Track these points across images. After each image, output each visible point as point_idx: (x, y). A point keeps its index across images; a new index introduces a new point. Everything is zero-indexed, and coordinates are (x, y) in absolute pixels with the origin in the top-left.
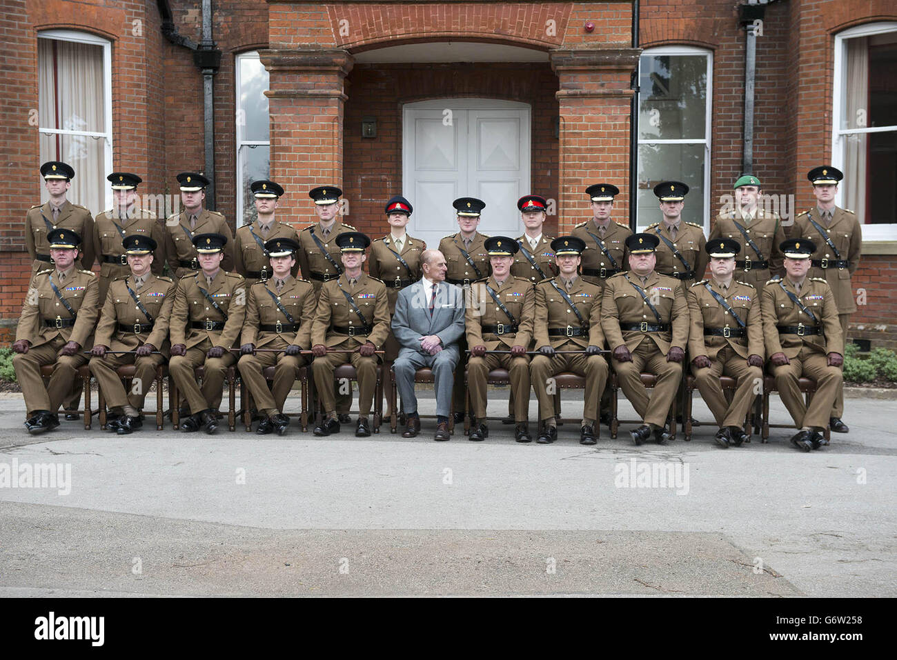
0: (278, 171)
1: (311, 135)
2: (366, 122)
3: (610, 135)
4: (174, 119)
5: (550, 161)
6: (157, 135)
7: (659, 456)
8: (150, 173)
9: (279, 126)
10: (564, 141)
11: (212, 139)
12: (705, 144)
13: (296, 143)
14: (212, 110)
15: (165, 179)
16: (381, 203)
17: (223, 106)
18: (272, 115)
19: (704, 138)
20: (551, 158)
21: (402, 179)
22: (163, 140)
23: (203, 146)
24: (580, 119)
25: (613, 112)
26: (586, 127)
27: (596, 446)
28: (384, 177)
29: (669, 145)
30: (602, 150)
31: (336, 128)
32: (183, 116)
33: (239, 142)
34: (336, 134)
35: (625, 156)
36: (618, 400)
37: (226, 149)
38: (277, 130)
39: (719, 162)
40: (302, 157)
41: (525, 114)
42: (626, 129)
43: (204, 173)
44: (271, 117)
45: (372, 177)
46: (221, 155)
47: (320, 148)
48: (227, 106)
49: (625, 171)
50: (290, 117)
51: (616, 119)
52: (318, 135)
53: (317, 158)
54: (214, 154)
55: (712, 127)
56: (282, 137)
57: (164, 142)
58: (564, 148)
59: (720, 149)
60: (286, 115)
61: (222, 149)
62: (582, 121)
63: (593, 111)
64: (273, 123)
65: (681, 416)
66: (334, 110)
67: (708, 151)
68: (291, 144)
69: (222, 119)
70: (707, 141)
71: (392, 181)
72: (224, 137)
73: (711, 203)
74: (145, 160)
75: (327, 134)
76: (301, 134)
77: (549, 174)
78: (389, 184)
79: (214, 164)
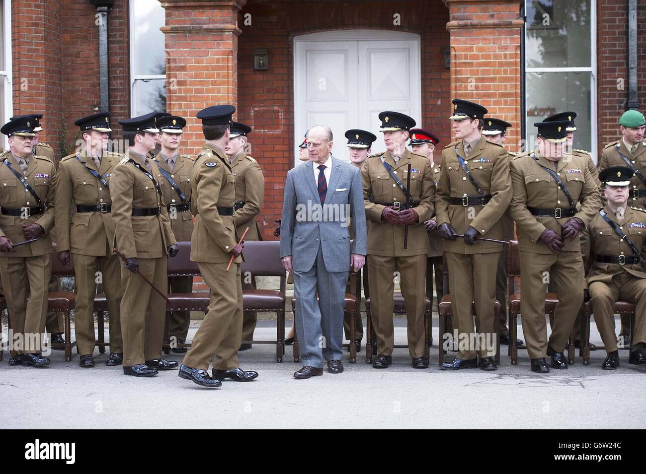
0: (174, 104)
1: (207, 68)
2: (258, 55)
3: (501, 64)
4: (71, 55)
5: (440, 90)
6: (54, 72)
7: (560, 380)
8: (47, 108)
9: (175, 60)
10: (456, 70)
11: (107, 74)
12: (591, 72)
13: (191, 77)
14: (106, 46)
15: (61, 115)
16: (273, 134)
17: (118, 42)
18: (168, 50)
19: (589, 66)
20: (441, 88)
21: (293, 110)
22: (59, 76)
23: (98, 82)
24: (471, 49)
25: (503, 42)
26: (477, 57)
27: (497, 371)
28: (276, 108)
29: (556, 73)
30: (493, 80)
31: (230, 61)
32: (79, 53)
33: (134, 76)
34: (230, 68)
35: (516, 85)
36: (518, 326)
37: (121, 83)
38: (173, 65)
39: (605, 89)
40: (198, 91)
41: (414, 45)
42: (516, 58)
43: (99, 108)
44: (167, 52)
45: (265, 108)
46: (115, 90)
47: (215, 81)
48: (121, 42)
49: (516, 100)
50: (185, 52)
51: (506, 49)
52: (214, 68)
53: (213, 91)
54: (109, 88)
55: (598, 55)
56: (177, 71)
57: (60, 78)
58: (456, 78)
59: (605, 77)
60: (181, 49)
61: (117, 84)
62: (473, 51)
63: (484, 42)
64: (169, 58)
65: (579, 341)
66: (229, 44)
67: (594, 79)
68: (186, 77)
69: (116, 54)
70: (593, 69)
71: (284, 112)
72: (118, 72)
73: (598, 130)
74: (42, 96)
75: (222, 68)
76: (196, 68)
77: (439, 103)
78: (281, 115)
79: (109, 98)
